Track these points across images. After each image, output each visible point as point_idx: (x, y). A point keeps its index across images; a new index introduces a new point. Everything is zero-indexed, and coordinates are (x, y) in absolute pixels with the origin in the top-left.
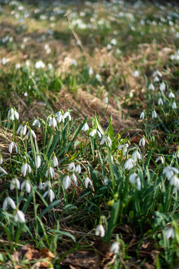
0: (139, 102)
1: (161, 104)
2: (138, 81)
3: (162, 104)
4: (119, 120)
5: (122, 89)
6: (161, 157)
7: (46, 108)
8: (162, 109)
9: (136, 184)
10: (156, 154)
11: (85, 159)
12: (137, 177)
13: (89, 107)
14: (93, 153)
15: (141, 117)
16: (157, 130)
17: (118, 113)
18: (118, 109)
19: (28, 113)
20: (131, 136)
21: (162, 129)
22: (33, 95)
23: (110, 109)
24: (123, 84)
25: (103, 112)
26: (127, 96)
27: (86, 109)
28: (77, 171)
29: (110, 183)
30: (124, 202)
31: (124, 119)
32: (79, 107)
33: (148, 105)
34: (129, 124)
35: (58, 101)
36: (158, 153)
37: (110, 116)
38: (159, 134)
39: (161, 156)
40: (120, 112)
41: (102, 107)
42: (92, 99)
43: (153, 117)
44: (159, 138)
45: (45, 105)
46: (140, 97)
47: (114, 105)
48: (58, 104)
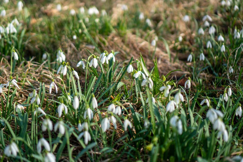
0: (188, 46)
1: (209, 47)
2: (189, 26)
3: (211, 47)
4: (167, 63)
5: (173, 33)
6: (207, 100)
7: (95, 50)
8: (211, 53)
9: (177, 128)
10: (203, 97)
11: (129, 101)
12: (178, 120)
13: (138, 50)
14: (137, 95)
15: (188, 60)
16: (205, 73)
17: (167, 56)
18: (166, 53)
19: (77, 55)
20: (178, 78)
21: (211, 72)
22: (83, 39)
23: (158, 52)
24: (173, 29)
25: (151, 55)
26: (177, 40)
27: (134, 53)
28: (116, 113)
29: (150, 126)
30: (164, 146)
31: (172, 61)
32: (128, 50)
33: (197, 48)
34: (177, 67)
35: (107, 44)
36: (205, 95)
37: (158, 59)
38: (207, 77)
39: (206, 98)
40: (168, 55)
41: (150, 50)
42: (141, 42)
43: (201, 59)
44: (207, 81)
45: (94, 47)
46: (190, 41)
47: (163, 49)
48: (108, 47)
